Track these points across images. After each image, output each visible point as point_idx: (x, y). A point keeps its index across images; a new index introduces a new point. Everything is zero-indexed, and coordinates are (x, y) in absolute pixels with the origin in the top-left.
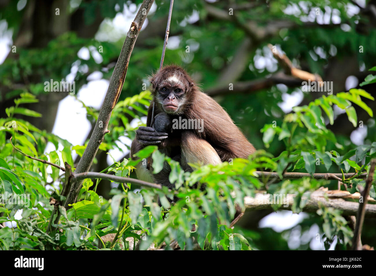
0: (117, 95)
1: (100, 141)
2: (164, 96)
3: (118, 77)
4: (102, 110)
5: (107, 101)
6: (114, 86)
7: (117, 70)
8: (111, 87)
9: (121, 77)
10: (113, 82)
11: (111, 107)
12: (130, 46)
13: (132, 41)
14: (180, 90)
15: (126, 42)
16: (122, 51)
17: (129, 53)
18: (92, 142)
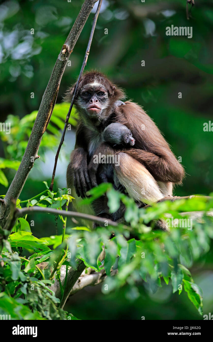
0: (48, 120)
1: (30, 167)
2: (87, 100)
3: (49, 101)
4: (32, 136)
5: (37, 126)
6: (44, 110)
7: (48, 94)
8: (41, 111)
9: (52, 101)
10: (44, 107)
11: (42, 132)
12: (61, 69)
13: (64, 64)
14: (103, 93)
15: (57, 65)
16: (53, 74)
17: (60, 76)
18: (22, 168)
